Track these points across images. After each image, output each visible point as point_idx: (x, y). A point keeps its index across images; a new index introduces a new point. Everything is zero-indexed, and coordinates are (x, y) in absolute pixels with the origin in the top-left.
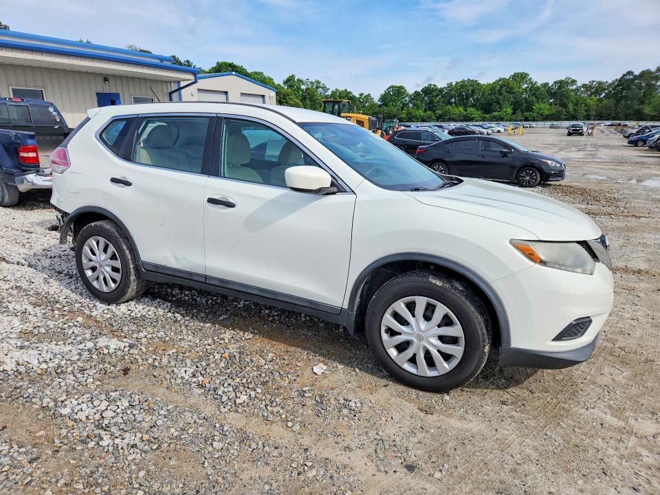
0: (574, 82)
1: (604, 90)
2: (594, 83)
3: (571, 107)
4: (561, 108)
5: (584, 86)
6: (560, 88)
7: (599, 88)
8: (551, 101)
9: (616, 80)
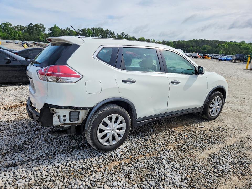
0: (10, 24)
1: (23, 29)
2: (19, 26)
3: (13, 35)
4: (8, 35)
5: (15, 26)
6: (5, 26)
7: (21, 28)
8: (3, 31)
9: (27, 26)
